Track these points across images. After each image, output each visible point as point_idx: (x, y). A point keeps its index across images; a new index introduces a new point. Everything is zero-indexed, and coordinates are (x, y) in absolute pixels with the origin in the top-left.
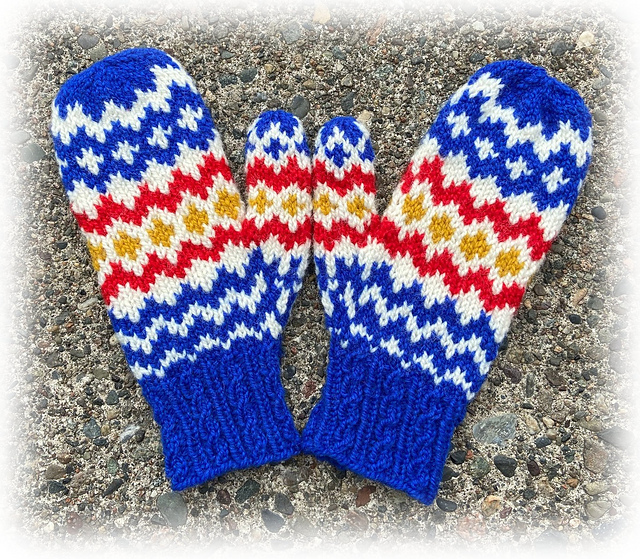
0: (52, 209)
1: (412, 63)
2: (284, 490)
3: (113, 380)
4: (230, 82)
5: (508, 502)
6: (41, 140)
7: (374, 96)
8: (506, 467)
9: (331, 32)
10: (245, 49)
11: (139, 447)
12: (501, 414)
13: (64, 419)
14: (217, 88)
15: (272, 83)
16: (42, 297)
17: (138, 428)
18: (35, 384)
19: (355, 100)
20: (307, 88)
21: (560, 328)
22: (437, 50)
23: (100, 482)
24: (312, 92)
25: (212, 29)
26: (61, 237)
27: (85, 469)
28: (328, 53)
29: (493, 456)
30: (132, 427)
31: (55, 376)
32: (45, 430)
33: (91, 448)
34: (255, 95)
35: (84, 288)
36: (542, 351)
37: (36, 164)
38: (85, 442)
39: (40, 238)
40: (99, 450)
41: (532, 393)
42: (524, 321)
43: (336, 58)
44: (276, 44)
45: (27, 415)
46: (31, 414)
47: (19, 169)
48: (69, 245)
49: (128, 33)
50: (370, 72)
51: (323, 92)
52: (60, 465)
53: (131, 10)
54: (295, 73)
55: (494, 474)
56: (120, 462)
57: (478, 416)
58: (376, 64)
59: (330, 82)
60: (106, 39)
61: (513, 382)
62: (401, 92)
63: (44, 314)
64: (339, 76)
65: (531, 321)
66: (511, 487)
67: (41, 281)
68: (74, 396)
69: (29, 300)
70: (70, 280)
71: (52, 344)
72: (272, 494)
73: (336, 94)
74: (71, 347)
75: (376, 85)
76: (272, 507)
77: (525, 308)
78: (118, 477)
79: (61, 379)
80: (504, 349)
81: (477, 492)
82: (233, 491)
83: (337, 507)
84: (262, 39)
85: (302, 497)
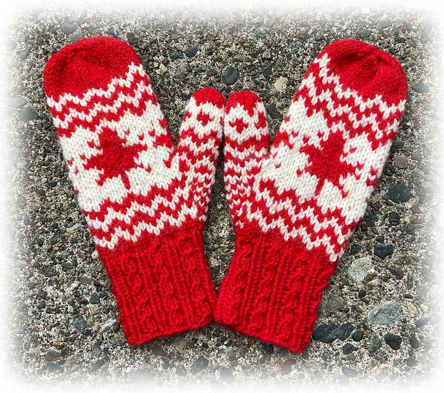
0: (44, 157)
1: (316, 40)
2: (226, 364)
3: (95, 285)
4: (178, 57)
5: (395, 368)
6: (35, 105)
7: (287, 65)
8: (394, 342)
9: (254, 17)
10: (189, 32)
11: (116, 335)
12: (389, 302)
13: (58, 316)
14: (168, 62)
15: (210, 57)
16: (39, 224)
17: (115, 321)
18: (35, 289)
19: (273, 69)
20: (237, 60)
21: (432, 237)
22: (335, 29)
23: (88, 362)
24: (241, 64)
25: (163, 17)
26: (52, 178)
27: (76, 353)
28: (252, 34)
29: (383, 334)
30: (110, 320)
31: (50, 283)
32: (44, 325)
33: (79, 337)
34: (198, 66)
35: (71, 216)
36: (418, 255)
37: (32, 123)
38: (75, 332)
39: (36, 179)
40: (86, 338)
41: (412, 287)
42: (405, 233)
43: (258, 37)
44: (212, 27)
45: (30, 313)
46: (33, 313)
47: (18, 127)
48: (59, 184)
49: (100, 21)
50: (284, 47)
51: (249, 64)
52: (56, 350)
53: (101, 4)
54: (227, 49)
55: (385, 348)
56: (102, 347)
57: (371, 305)
58: (289, 42)
59: (255, 56)
60: (82, 26)
61: (397, 279)
62: (308, 62)
63: (41, 236)
64: (261, 51)
65: (409, 232)
66: (398, 357)
67: (38, 211)
68: (65, 299)
69: (29, 226)
70: (60, 210)
71: (48, 259)
72: (218, 367)
73: (259, 65)
74: (63, 261)
75: (289, 57)
76: (218, 377)
77: (405, 223)
78: (100, 358)
79: (55, 286)
80: (391, 254)
81: (372, 362)
82: (188, 366)
83: (267, 376)
84: (202, 24)
85: (241, 369)
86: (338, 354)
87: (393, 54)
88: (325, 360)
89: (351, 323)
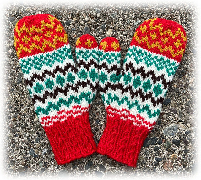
0: (7, 78)
1: (123, 10)
2: (101, 163)
3: (37, 134)
5: (179, 155)
7: (112, 23)
8: (177, 143)
9: (94, 4)
10: (66, 14)
11: (49, 156)
12: (172, 125)
13: (21, 150)
15: (77, 24)
16: (8, 109)
17: (48, 149)
18: (10, 139)
19: (106, 26)
20: (89, 24)
21: (188, 93)
23: (37, 170)
24: (91, 25)
25: (53, 9)
26: (12, 87)
27: (32, 166)
28: (94, 11)
29: (172, 140)
30: (46, 149)
31: (16, 136)
32: (15, 155)
33: (32, 159)
34: (72, 29)
35: (22, 103)
36: (182, 101)
38: (30, 157)
39: (4, 89)
40: (35, 159)
41: (182, 116)
42: (175, 92)
43: (97, 12)
44: (76, 11)
45: (8, 151)
46: (10, 150)
48: (15, 89)
49: (25, 14)
50: (110, 15)
51: (94, 25)
52: (22, 166)
53: (25, 6)
54: (84, 19)
55: (173, 146)
56: (43, 162)
57: (164, 127)
58: (111, 13)
59: (97, 21)
60: (18, 17)
61: (174, 114)
62: (121, 21)
63: (10, 115)
64: (99, 18)
65: (178, 91)
66: (179, 150)
67: (7, 103)
68: (24, 142)
69: (4, 111)
70: (17, 101)
71: (14, 125)
72: (98, 165)
73: (99, 25)
74: (21, 125)
75: (112, 20)
76: (98, 170)
77: (174, 87)
78: (43, 167)
79: (19, 136)
80: (170, 103)
81: (168, 153)
82: (84, 166)
83: (121, 166)
84: (71, 10)
85: (108, 164)
86: (152, 152)
87: (159, 12)
88: (146, 155)
89: (156, 137)
